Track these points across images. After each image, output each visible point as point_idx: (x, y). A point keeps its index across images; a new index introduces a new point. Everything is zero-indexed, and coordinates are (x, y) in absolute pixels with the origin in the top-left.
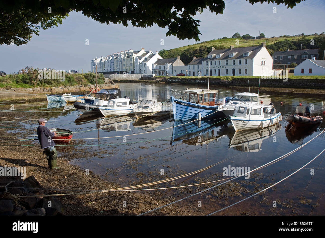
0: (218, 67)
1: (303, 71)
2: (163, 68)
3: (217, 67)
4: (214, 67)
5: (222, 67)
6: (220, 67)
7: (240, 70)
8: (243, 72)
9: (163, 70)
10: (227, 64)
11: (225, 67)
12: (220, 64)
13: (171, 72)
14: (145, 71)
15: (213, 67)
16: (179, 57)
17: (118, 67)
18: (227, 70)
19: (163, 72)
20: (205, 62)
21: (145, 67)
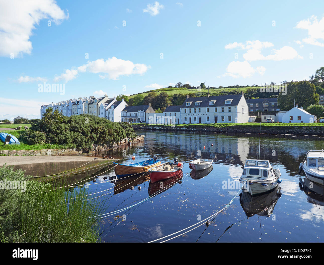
0: (199, 115)
1: (291, 118)
2: (135, 115)
3: (197, 114)
4: (194, 115)
5: (202, 114)
6: (200, 114)
7: (223, 117)
8: (226, 119)
9: (135, 117)
10: (208, 111)
11: (207, 114)
12: (200, 112)
13: (143, 120)
14: (112, 118)
15: (192, 114)
16: (150, 105)
17: (77, 114)
18: (208, 118)
19: (135, 119)
20: (184, 109)
21: (112, 114)
